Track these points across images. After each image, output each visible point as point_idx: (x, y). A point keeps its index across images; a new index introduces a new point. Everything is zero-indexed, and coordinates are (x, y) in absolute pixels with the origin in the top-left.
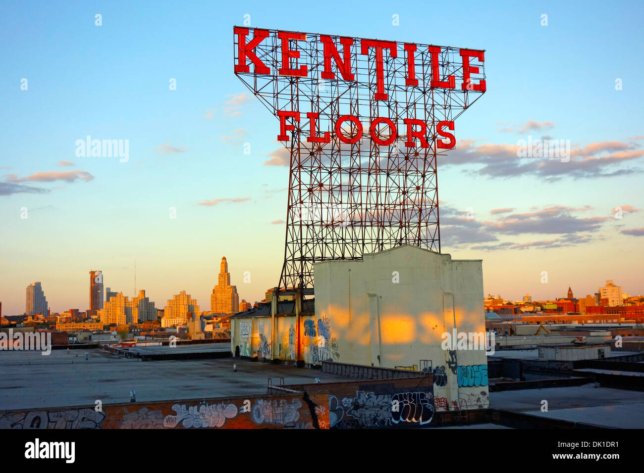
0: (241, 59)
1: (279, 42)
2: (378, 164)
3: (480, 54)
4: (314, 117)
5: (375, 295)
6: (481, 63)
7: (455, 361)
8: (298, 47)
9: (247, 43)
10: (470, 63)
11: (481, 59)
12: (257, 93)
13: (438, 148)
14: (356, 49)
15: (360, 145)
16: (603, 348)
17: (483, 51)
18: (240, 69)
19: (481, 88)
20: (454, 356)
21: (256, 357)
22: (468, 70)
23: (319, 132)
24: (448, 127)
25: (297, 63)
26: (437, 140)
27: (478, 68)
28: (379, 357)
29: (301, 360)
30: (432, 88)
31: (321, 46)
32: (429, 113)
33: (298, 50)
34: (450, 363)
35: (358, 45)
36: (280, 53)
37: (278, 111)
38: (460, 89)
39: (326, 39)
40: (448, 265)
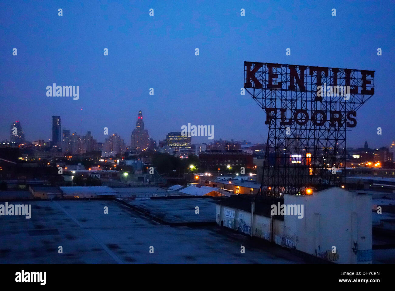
0: (248, 79)
1: (268, 69)
2: (315, 136)
3: (372, 73)
4: (283, 111)
5: (319, 214)
6: (372, 78)
7: (356, 248)
8: (277, 72)
9: (251, 70)
10: (367, 78)
11: (373, 76)
12: (254, 97)
13: (347, 126)
14: (307, 72)
15: (306, 126)
17: (374, 71)
18: (247, 85)
19: (372, 92)
20: (356, 246)
21: (237, 231)
22: (365, 82)
23: (286, 119)
24: (353, 115)
25: (276, 81)
26: (347, 122)
27: (370, 81)
28: (319, 247)
29: (273, 241)
31: (289, 71)
32: (343, 106)
33: (277, 74)
34: (353, 249)
35: (308, 70)
36: (267, 75)
37: (266, 108)
38: (360, 93)
39: (292, 67)
40: (355, 198)
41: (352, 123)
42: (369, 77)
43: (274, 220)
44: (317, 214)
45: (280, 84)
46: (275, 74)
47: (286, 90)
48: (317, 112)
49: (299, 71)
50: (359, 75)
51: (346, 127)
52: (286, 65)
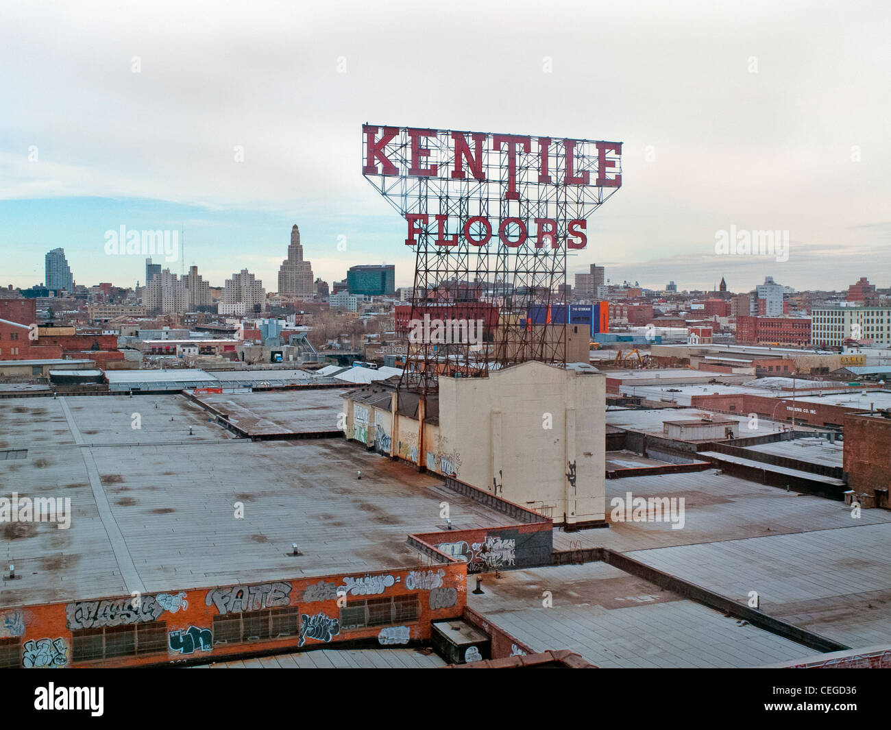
0: (370, 159)
1: (409, 138)
2: (506, 265)
3: (617, 147)
4: (442, 218)
5: (500, 413)
6: (618, 156)
7: (574, 474)
8: (428, 145)
9: (376, 141)
10: (607, 156)
11: (619, 152)
12: (384, 194)
13: (569, 248)
14: (488, 144)
15: (488, 246)
16: (731, 426)
17: (621, 143)
18: (369, 170)
19: (617, 183)
20: (573, 470)
21: (373, 447)
22: (604, 163)
23: (447, 234)
24: (579, 226)
25: (427, 162)
26: (569, 240)
27: (614, 162)
28: (501, 472)
29: (423, 465)
30: (565, 185)
31: (452, 142)
33: (429, 148)
34: (569, 476)
36: (409, 151)
37: (407, 214)
38: (595, 184)
39: (458, 135)
40: (572, 381)
41: (578, 240)
42: (611, 154)
43: (424, 424)
45: (434, 168)
46: (425, 148)
47: (447, 180)
48: (509, 220)
49: (471, 142)
50: (593, 151)
51: (568, 249)
52: (447, 131)
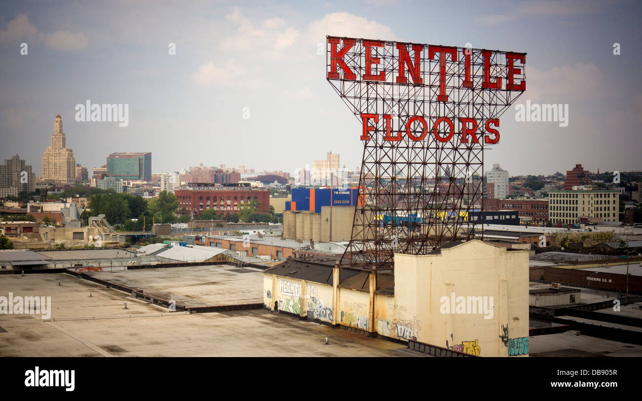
0: (333, 67)
1: (364, 49)
3: (522, 57)
4: (388, 117)
5: (450, 284)
6: (522, 65)
7: (507, 336)
8: (378, 54)
9: (338, 51)
10: (514, 64)
11: (523, 62)
12: (343, 96)
13: (486, 143)
14: (424, 54)
16: (574, 294)
17: (525, 54)
18: (332, 76)
19: (522, 88)
20: (506, 332)
21: (306, 316)
22: (513, 71)
23: (392, 131)
24: (494, 124)
25: (377, 69)
26: (485, 136)
27: (520, 70)
28: (452, 335)
29: (375, 331)
30: (483, 89)
31: (396, 52)
32: (478, 110)
33: (378, 57)
34: (503, 338)
35: (427, 51)
36: (363, 59)
37: (361, 113)
38: (505, 89)
39: (401, 46)
40: (504, 256)
41: (493, 137)
42: (517, 63)
43: (376, 296)
44: (448, 285)
45: (383, 74)
46: (375, 57)
47: (392, 84)
48: (439, 119)
49: (412, 53)
50: (502, 60)
51: (484, 144)
52: (392, 43)
